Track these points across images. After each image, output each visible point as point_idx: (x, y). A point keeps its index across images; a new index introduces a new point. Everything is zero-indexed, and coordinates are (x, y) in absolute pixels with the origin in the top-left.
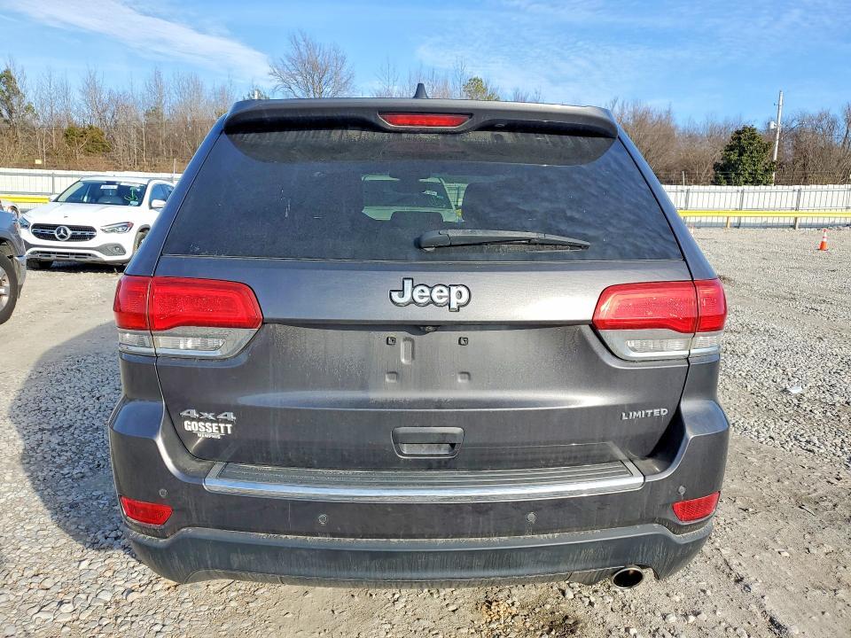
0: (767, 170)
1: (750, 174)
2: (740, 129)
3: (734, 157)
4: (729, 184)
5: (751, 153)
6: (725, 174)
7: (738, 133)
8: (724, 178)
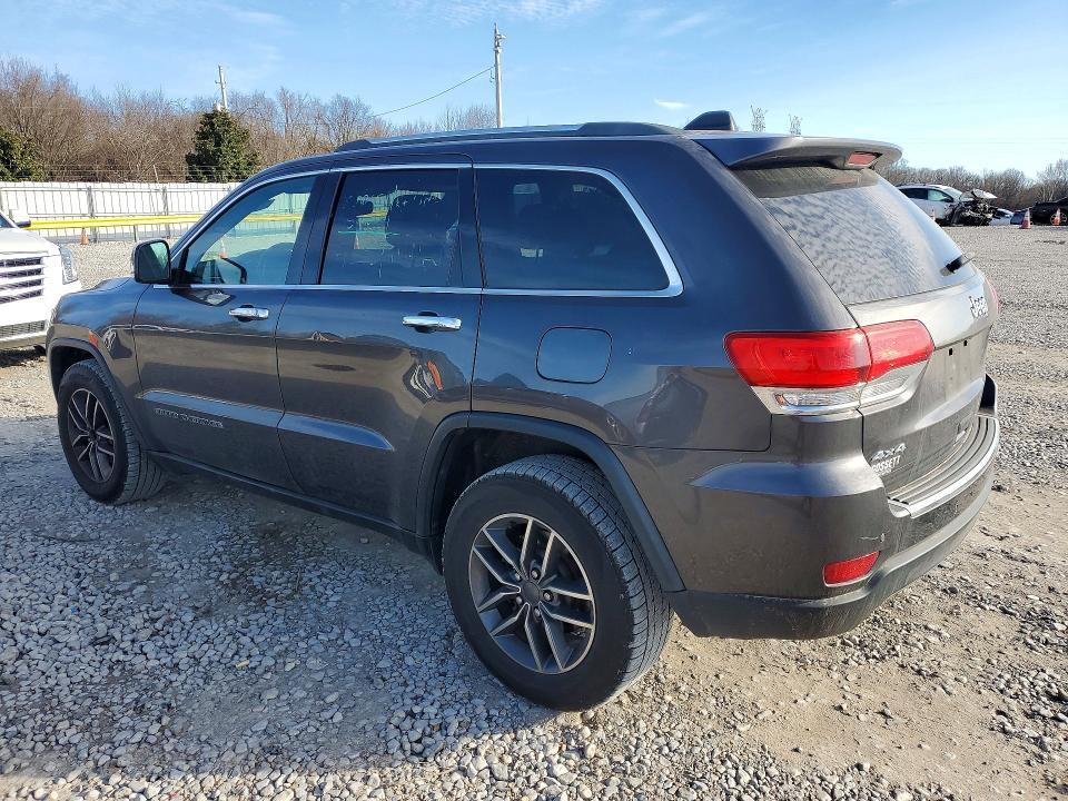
0: (250, 164)
1: (232, 168)
2: (210, 111)
3: (211, 147)
4: (211, 180)
5: (229, 142)
6: (203, 169)
7: (207, 116)
8: (204, 174)
